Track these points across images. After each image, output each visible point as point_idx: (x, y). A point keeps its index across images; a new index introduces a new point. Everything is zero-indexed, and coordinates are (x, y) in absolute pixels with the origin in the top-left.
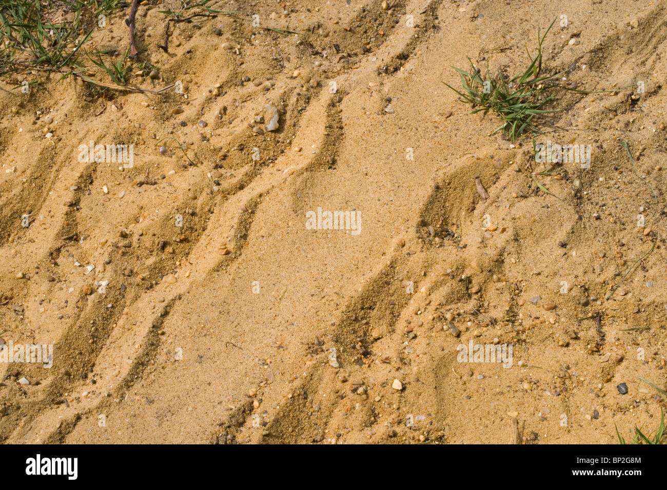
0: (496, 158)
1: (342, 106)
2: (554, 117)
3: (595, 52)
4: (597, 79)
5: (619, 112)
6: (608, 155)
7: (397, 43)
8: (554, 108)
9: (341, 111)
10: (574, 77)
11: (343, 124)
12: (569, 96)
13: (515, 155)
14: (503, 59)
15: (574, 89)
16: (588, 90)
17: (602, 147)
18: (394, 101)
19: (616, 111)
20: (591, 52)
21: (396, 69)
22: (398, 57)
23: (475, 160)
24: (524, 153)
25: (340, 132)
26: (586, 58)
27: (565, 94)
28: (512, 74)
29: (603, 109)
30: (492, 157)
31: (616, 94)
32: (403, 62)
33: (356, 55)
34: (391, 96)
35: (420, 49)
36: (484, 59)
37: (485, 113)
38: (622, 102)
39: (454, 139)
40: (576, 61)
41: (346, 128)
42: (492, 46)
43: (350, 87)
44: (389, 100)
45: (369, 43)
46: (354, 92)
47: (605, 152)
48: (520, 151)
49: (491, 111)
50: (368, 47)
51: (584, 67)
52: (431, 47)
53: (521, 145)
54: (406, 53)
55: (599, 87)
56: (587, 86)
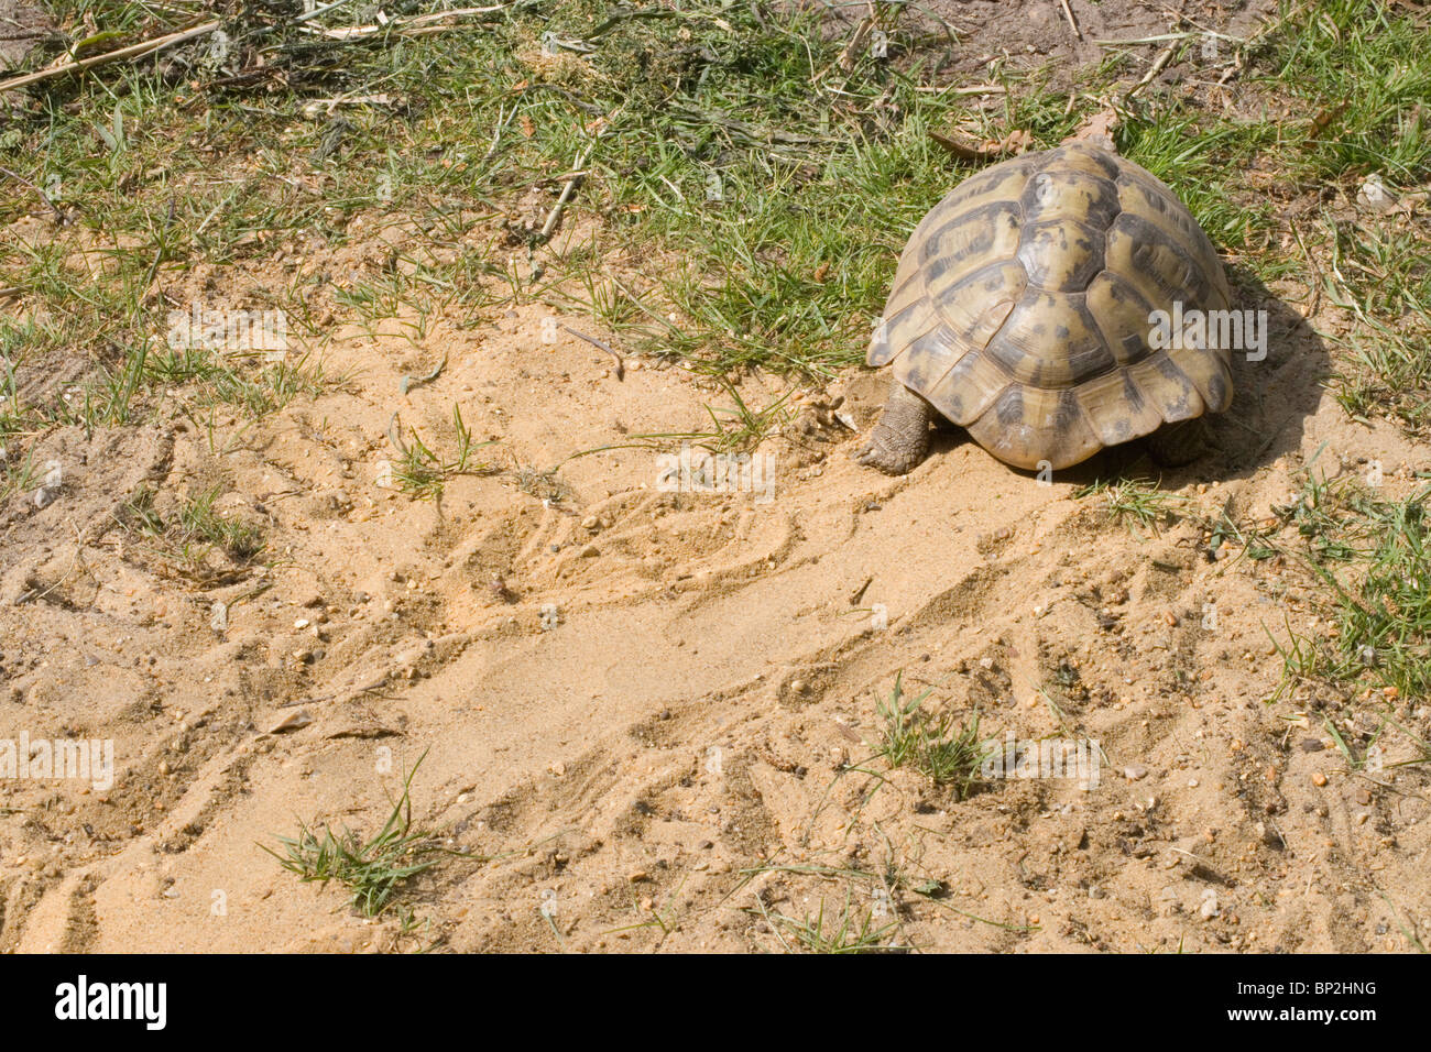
0: (342, 938)
1: (96, 896)
2: (436, 892)
3: (498, 806)
4: (501, 839)
5: (537, 877)
6: (520, 929)
7: (185, 814)
8: (434, 879)
9: (94, 902)
10: (466, 839)
11: (98, 920)
12: (458, 864)
13: (371, 933)
14: (352, 822)
15: (469, 853)
16: (488, 855)
17: (509, 918)
18: (178, 883)
19: (532, 876)
20: (492, 806)
21: (182, 849)
22: (185, 831)
23: (307, 942)
24: (386, 929)
25: (92, 928)
26: (484, 814)
27: (452, 863)
28: (366, 837)
29: (511, 873)
30: (336, 938)
31: (532, 854)
32: (194, 838)
33: (119, 839)
34: (174, 876)
35: (221, 818)
36: (322, 824)
37: (324, 885)
38: (541, 864)
39: (275, 923)
40: (468, 818)
41: (101, 923)
42: (335, 807)
43: (109, 870)
44: (171, 882)
45: (140, 822)
46: (116, 877)
47: (515, 925)
48: (381, 926)
49: (333, 880)
50: (138, 827)
51: (480, 824)
52: (238, 816)
53: (380, 920)
54: (198, 825)
55: (504, 848)
56: (486, 849)
